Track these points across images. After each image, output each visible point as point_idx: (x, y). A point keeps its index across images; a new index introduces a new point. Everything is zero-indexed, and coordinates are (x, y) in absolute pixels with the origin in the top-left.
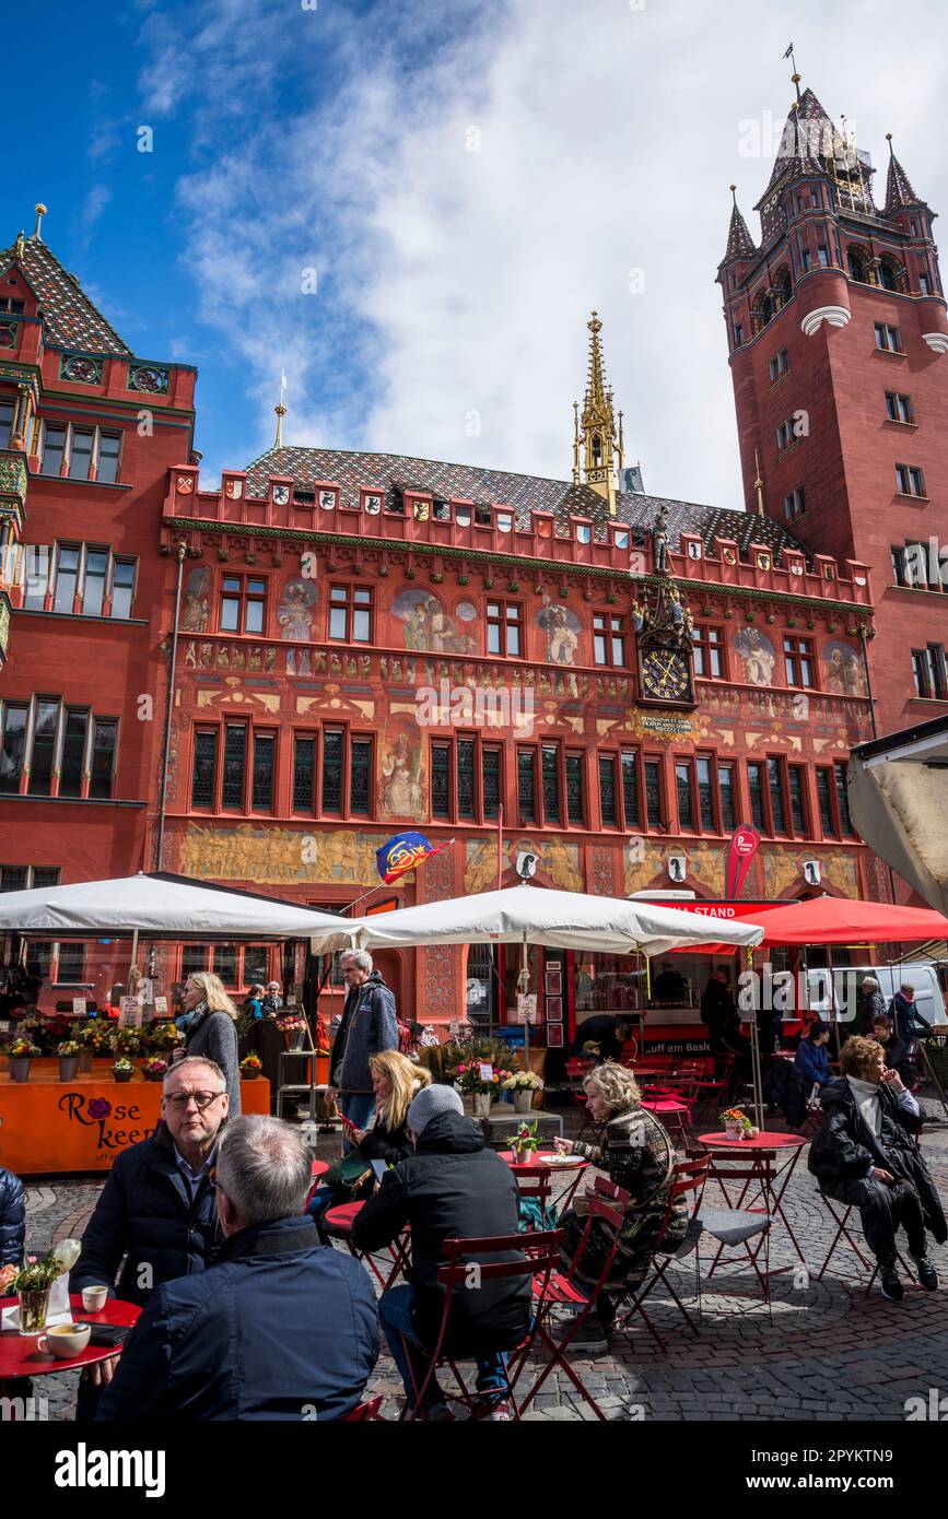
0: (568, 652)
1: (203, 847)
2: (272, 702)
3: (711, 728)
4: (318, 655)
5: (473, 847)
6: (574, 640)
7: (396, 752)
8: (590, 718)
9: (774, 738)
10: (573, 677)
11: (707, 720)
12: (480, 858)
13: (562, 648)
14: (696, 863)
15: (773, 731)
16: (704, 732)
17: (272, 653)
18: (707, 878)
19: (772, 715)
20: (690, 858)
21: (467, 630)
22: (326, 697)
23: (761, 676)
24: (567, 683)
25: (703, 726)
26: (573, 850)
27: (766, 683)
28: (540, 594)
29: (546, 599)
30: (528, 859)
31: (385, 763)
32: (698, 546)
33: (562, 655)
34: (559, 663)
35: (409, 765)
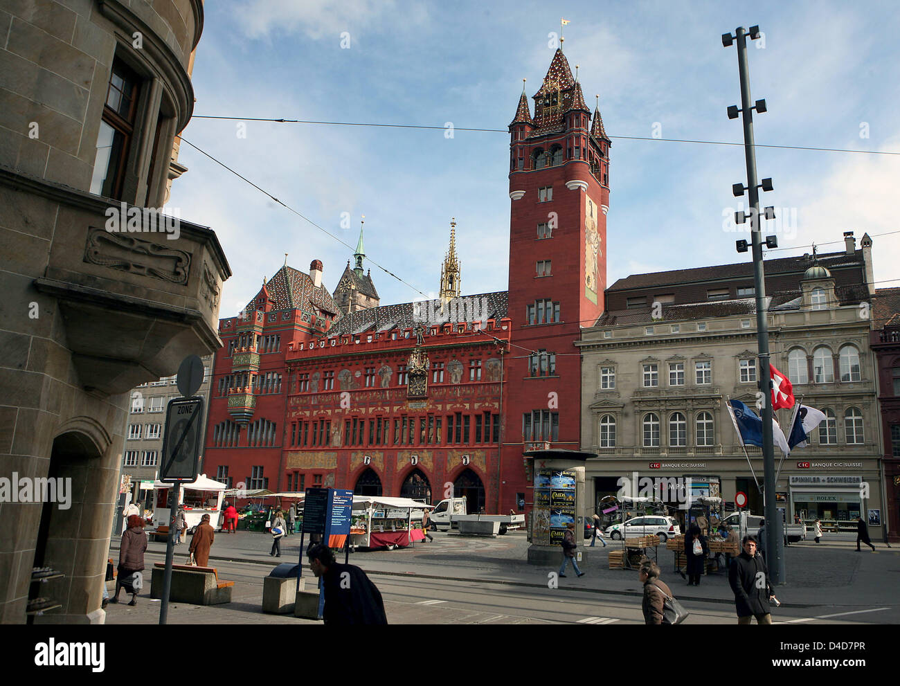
0: (387, 383)
1: (291, 458)
2: (308, 413)
3: (433, 404)
4: (319, 396)
5: (353, 454)
6: (390, 377)
7: (335, 426)
8: (391, 406)
9: (458, 405)
10: (388, 392)
11: (432, 401)
12: (355, 459)
13: (385, 382)
14: (422, 458)
15: (458, 403)
16: (431, 406)
17: (308, 398)
18: (424, 463)
19: (459, 395)
20: (420, 456)
21: (358, 380)
22: (320, 410)
23: (456, 380)
24: (386, 394)
25: (430, 404)
26: (382, 454)
27: (458, 383)
28: (380, 363)
29: (382, 364)
30: (368, 458)
31: (333, 429)
32: (435, 330)
33: (385, 384)
34: (384, 388)
35: (338, 430)
